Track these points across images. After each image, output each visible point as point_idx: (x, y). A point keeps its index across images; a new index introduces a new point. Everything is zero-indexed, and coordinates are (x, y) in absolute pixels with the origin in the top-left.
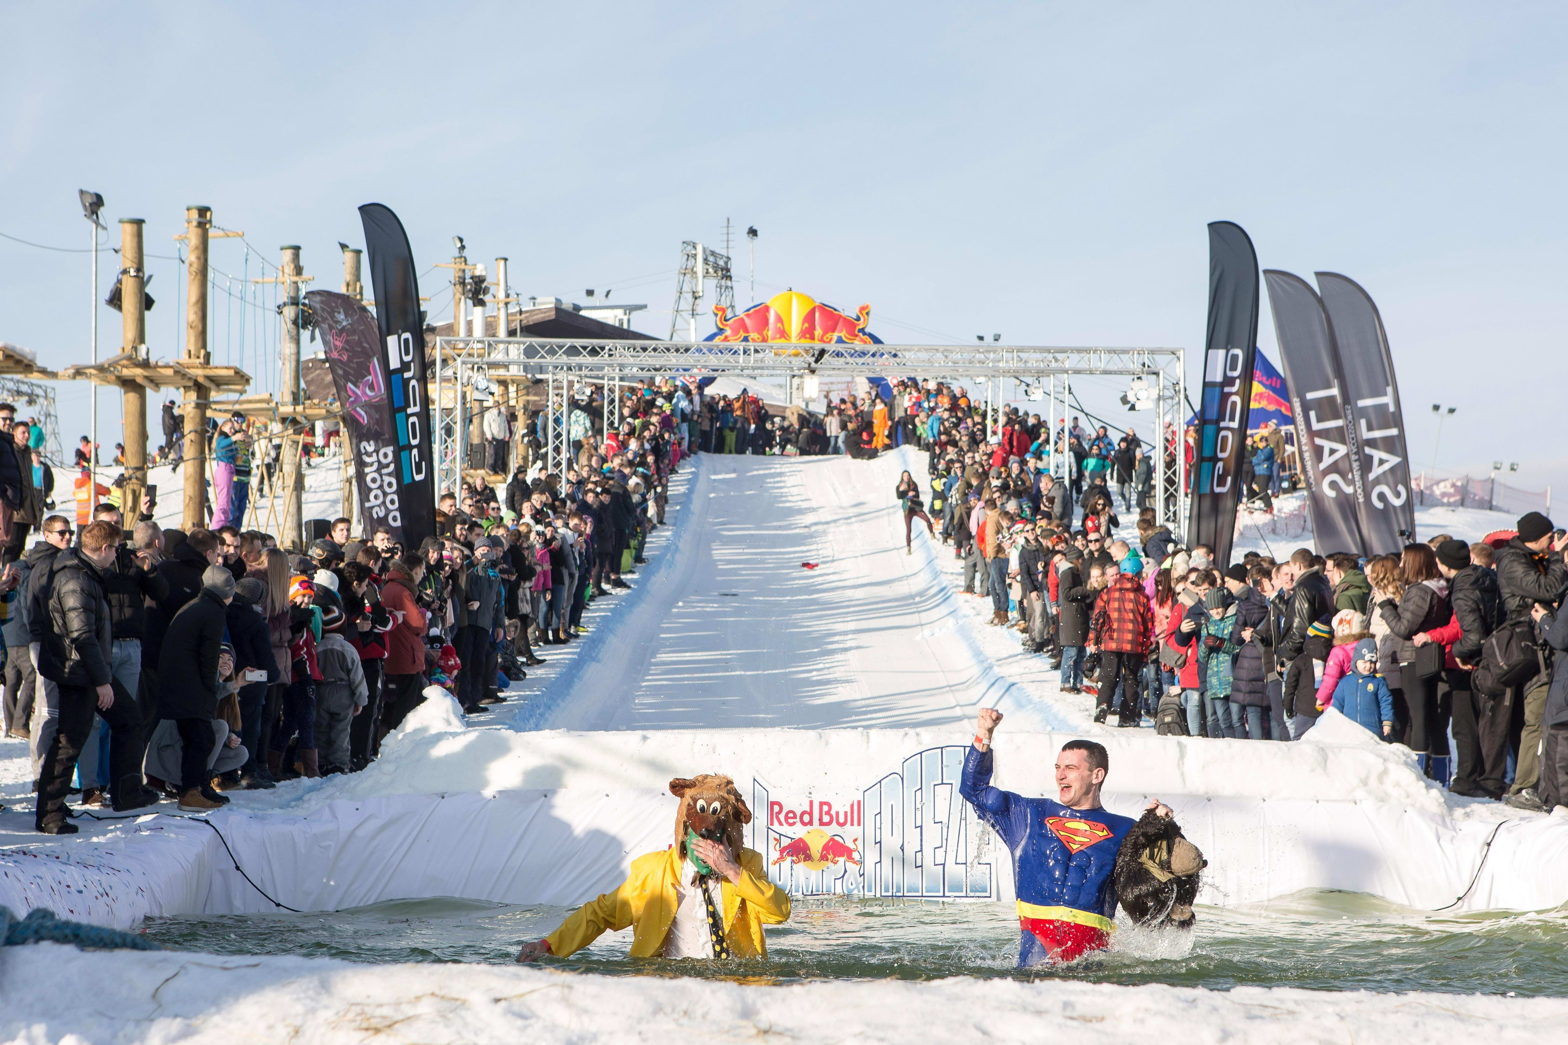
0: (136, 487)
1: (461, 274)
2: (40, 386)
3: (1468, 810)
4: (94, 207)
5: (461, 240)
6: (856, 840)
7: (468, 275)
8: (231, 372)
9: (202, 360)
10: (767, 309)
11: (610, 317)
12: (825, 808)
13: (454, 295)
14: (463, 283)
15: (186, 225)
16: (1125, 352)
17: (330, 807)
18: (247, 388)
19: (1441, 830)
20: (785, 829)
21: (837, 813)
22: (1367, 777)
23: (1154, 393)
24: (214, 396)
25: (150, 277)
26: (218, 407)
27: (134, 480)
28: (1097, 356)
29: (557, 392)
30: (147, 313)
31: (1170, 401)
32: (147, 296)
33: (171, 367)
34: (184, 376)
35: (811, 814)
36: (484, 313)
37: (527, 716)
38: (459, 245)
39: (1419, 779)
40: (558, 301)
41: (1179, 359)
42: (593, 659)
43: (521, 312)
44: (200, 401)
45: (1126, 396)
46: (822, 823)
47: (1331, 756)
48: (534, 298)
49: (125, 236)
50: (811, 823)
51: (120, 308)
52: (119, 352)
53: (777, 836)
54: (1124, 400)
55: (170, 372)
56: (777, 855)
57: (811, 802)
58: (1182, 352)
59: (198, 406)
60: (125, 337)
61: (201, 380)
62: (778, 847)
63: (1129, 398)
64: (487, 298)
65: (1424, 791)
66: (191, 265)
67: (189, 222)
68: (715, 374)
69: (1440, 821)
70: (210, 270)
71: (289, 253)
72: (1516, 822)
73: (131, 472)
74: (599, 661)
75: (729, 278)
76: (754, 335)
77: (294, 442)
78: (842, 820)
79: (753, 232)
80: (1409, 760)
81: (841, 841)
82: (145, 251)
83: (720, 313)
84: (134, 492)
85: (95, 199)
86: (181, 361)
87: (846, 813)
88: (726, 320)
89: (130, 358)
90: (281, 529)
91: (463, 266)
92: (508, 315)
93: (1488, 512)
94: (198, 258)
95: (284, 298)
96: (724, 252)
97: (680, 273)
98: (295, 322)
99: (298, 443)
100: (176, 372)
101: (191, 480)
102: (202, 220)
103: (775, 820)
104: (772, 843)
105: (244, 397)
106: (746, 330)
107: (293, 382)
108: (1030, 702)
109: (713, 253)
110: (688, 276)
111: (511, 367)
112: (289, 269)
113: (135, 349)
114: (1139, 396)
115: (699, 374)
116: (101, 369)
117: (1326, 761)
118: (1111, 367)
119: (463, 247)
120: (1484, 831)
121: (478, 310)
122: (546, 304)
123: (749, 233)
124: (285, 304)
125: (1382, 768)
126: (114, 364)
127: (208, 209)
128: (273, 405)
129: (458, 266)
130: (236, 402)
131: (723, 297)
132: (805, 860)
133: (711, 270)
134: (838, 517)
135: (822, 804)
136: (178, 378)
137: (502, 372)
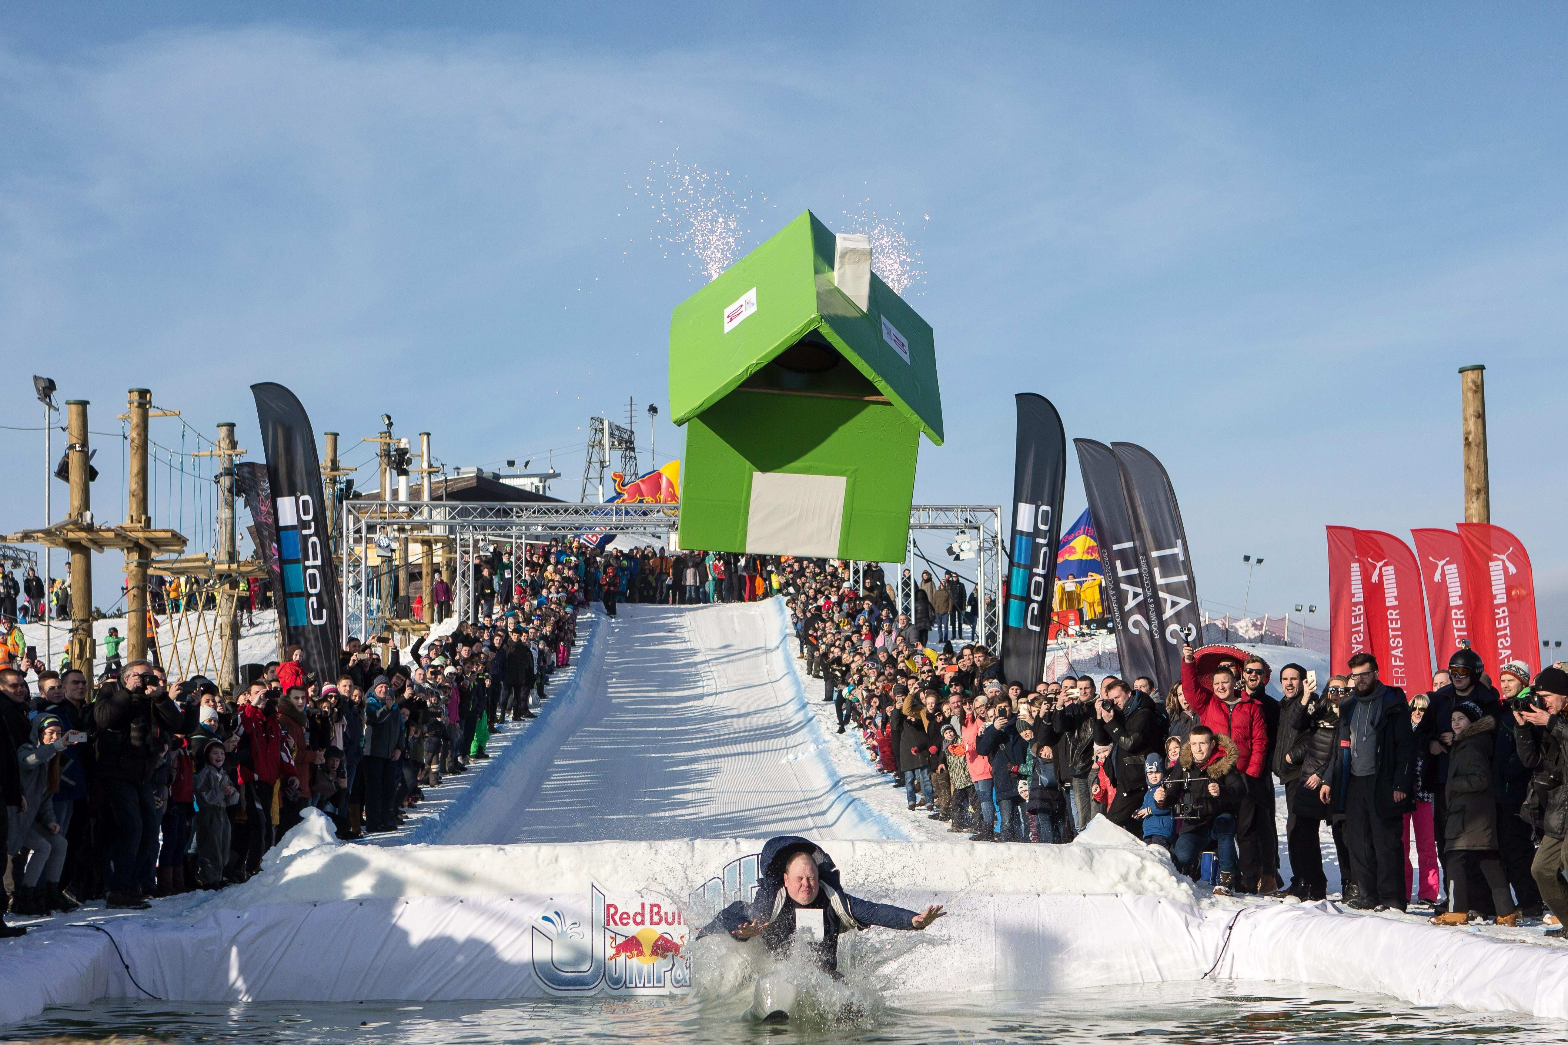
0: (82, 637)
1: (386, 447)
2: (24, 551)
3: (1213, 900)
4: (47, 391)
5: (389, 418)
6: (682, 937)
7: (392, 448)
8: (169, 535)
9: (143, 524)
10: (660, 475)
11: (527, 484)
12: (655, 909)
13: (380, 465)
14: (388, 455)
15: (129, 406)
16: (949, 509)
17: (214, 915)
18: (185, 548)
19: (1189, 917)
20: (620, 928)
21: (666, 913)
22: (1127, 874)
23: (975, 545)
24: (154, 555)
25: (94, 451)
26: (158, 566)
27: (80, 631)
28: (926, 513)
29: (464, 549)
30: (91, 483)
31: (989, 552)
32: (92, 468)
33: (112, 530)
34: (124, 538)
35: (643, 915)
36: (408, 482)
37: (423, 834)
38: (387, 422)
39: (1172, 874)
40: (480, 470)
41: (996, 515)
42: (493, 784)
43: (446, 480)
44: (142, 561)
45: (951, 547)
46: (652, 923)
47: (1096, 856)
48: (459, 469)
49: (70, 416)
50: (642, 922)
51: (67, 479)
52: (66, 518)
53: (613, 935)
54: (950, 551)
55: (111, 535)
56: (613, 951)
57: (643, 905)
58: (999, 509)
59: (140, 565)
60: (71, 504)
61: (141, 542)
62: (613, 945)
63: (954, 550)
64: (410, 468)
65: (1176, 884)
66: (132, 441)
67: (131, 403)
68: (614, 532)
69: (1189, 910)
70: (150, 446)
71: (224, 431)
72: (1253, 909)
73: (77, 623)
74: (497, 786)
75: (633, 449)
76: (648, 498)
77: (230, 596)
78: (670, 920)
79: (653, 409)
80: (1164, 858)
81: (670, 938)
82: (89, 429)
83: (618, 480)
84: (80, 641)
85: (48, 384)
86: (124, 526)
87: (674, 914)
88: (624, 485)
89: (75, 523)
90: (219, 673)
91: (388, 440)
92: (430, 483)
93: (1284, 647)
94: (139, 435)
95: (219, 470)
96: (628, 427)
97: (589, 445)
98: (230, 491)
99: (233, 596)
100: (117, 535)
101: (135, 630)
102: (142, 401)
103: (611, 922)
104: (609, 941)
105: (183, 557)
106: (641, 495)
107: (228, 543)
108: (871, 815)
109: (618, 428)
110: (596, 448)
111: (434, 527)
112: (225, 444)
113: (81, 515)
114: (962, 547)
115: (601, 531)
116: (48, 533)
117: (1092, 861)
118: (939, 522)
119: (390, 424)
120: (1226, 918)
121: (402, 479)
122: (469, 472)
123: (649, 410)
124: (221, 475)
125: (1140, 865)
126: (61, 528)
127: (148, 391)
128: (209, 563)
129: (383, 440)
130: (176, 561)
131: (628, 467)
132: (638, 956)
133: (616, 443)
134: (708, 658)
135: (652, 906)
136: (119, 540)
137: (426, 533)
